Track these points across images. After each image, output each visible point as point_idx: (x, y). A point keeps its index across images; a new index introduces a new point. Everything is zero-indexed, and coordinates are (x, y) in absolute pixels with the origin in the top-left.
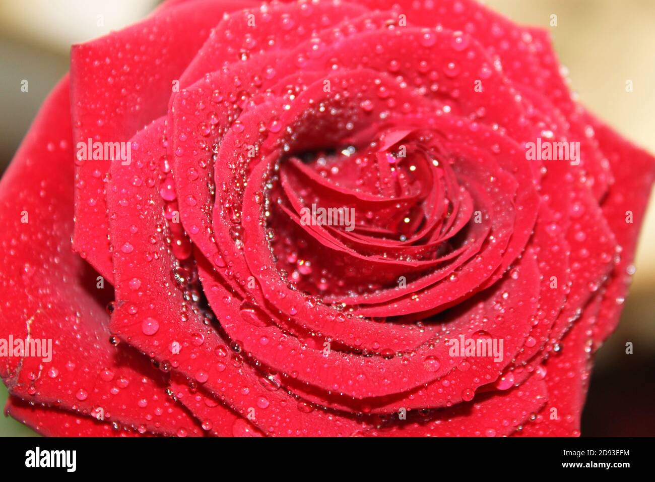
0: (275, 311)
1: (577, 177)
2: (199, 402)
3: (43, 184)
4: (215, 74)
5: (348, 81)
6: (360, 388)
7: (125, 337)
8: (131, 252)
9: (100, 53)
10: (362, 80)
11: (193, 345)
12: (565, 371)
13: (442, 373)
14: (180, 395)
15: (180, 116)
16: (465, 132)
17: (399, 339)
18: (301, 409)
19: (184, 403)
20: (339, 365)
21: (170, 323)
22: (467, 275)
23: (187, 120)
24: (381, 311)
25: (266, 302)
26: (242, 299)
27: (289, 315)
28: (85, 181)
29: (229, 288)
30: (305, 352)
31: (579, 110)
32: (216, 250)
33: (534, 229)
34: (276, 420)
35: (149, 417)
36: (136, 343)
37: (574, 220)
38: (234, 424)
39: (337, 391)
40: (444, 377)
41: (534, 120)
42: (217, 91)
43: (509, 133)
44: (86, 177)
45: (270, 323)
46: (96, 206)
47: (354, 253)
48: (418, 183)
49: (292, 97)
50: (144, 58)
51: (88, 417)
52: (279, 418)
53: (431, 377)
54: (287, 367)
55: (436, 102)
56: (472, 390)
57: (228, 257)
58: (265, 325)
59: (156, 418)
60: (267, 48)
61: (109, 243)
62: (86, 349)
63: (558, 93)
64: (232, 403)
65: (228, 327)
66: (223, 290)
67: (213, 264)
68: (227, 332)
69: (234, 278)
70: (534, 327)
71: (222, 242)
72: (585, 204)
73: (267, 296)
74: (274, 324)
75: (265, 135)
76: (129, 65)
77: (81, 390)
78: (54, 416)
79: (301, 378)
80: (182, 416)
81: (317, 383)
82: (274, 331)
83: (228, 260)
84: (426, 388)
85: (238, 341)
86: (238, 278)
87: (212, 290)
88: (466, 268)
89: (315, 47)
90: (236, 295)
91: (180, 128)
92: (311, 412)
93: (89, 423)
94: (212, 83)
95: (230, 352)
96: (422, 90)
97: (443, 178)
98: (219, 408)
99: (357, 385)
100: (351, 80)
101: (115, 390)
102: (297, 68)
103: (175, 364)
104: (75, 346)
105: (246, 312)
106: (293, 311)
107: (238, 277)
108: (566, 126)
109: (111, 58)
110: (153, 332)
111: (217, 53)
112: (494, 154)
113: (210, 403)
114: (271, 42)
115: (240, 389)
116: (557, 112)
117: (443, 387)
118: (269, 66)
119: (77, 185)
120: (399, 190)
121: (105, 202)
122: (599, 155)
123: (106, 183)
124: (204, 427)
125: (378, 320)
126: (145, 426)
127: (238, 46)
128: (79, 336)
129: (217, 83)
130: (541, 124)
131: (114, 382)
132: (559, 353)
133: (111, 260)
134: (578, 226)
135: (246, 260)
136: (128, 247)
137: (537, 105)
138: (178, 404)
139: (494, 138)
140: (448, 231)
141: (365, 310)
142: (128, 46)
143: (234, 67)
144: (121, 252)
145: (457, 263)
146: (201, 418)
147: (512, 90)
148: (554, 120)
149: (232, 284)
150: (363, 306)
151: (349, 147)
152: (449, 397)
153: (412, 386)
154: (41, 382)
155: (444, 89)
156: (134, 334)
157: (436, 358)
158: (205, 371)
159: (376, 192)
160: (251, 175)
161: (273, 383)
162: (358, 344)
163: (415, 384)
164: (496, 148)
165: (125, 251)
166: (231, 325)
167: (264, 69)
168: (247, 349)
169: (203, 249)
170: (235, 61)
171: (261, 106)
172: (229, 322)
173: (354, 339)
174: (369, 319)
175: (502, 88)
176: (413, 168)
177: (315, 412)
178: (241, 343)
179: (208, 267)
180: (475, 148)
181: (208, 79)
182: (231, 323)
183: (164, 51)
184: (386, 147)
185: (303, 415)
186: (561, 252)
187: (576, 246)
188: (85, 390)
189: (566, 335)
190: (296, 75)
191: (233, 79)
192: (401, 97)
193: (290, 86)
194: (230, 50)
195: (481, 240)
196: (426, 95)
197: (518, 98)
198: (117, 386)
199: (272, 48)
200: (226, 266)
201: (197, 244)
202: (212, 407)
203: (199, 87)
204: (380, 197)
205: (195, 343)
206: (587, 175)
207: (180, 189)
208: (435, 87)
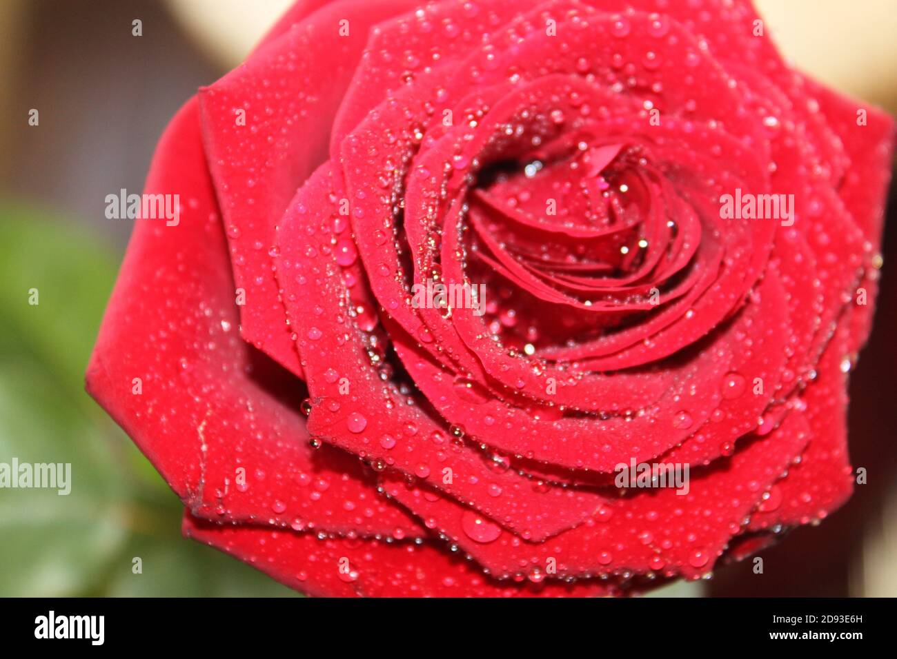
0: (497, 385)
1: (810, 168)
2: (418, 498)
3: (179, 256)
4: (381, 107)
5: (535, 94)
6: (608, 461)
7: (328, 438)
8: (321, 338)
9: (236, 97)
10: (551, 89)
11: (407, 435)
12: (824, 398)
13: (694, 429)
14: (395, 493)
15: (352, 168)
16: (679, 133)
17: (638, 394)
18: (536, 489)
19: (401, 500)
20: (578, 437)
21: (377, 414)
22: (706, 307)
23: (362, 172)
24: (612, 363)
25: (486, 375)
26: (453, 374)
27: (514, 387)
28: (245, 256)
29: (438, 364)
30: (537, 427)
31: (798, 81)
32: (419, 323)
33: (775, 242)
34: (511, 507)
35: (359, 520)
36: (343, 442)
37: (814, 220)
38: (462, 516)
39: (581, 468)
40: (696, 433)
41: (753, 106)
42: (388, 130)
43: (727, 129)
44: (246, 250)
45: (489, 397)
46: (264, 284)
47: (574, 302)
48: (634, 207)
49: (473, 124)
50: (286, 94)
51: (288, 530)
52: (515, 505)
53: (683, 435)
54: (519, 447)
55: (637, 100)
56: (730, 443)
57: (437, 331)
58: (484, 400)
59: (367, 520)
60: (430, 62)
61: (290, 330)
62: (272, 451)
63: (772, 65)
64: (460, 496)
65: (444, 410)
66: (429, 365)
67: (419, 339)
68: (444, 415)
69: (445, 353)
70: (790, 359)
71: (428, 315)
72: (824, 200)
73: (489, 371)
74: (495, 397)
75: (450, 175)
76: (271, 106)
77: (277, 501)
78: (246, 534)
79: (540, 457)
80: (395, 513)
81: (557, 460)
82: (498, 406)
83: (437, 335)
84: (679, 448)
85: (458, 425)
86: (451, 354)
87: (414, 365)
88: (703, 300)
89: (490, 56)
90: (446, 370)
91: (355, 184)
92: (548, 491)
93: (289, 536)
94: (380, 121)
95: (448, 438)
96: (618, 87)
97: (662, 195)
98: (443, 501)
99: (604, 457)
100: (540, 93)
101: (316, 495)
102: (474, 83)
103: (390, 461)
104: (258, 449)
105: (461, 388)
106: (521, 383)
107: (450, 352)
108: (788, 104)
109: (249, 101)
110: (361, 429)
111: (377, 80)
112: (716, 157)
113: (431, 497)
114: (436, 56)
115: (466, 479)
116: (776, 90)
117: (698, 444)
118: (439, 87)
119: (237, 261)
120: (613, 218)
121: (276, 280)
122: (828, 133)
123: (273, 258)
124: (428, 525)
125: (609, 373)
126: (354, 530)
127: (398, 68)
128: (259, 437)
129: (387, 120)
130: (762, 111)
131: (312, 487)
132: (816, 380)
133: (295, 349)
134: (819, 227)
135: (457, 332)
136: (315, 333)
137: (754, 87)
138: (393, 502)
139: (713, 138)
140: (676, 258)
141: (592, 363)
142: (266, 83)
143: (400, 93)
144: (307, 338)
145: (692, 296)
146: (423, 516)
147: (725, 76)
148: (776, 103)
149: (443, 359)
150: (588, 359)
151: (535, 162)
152: (706, 454)
153: (665, 449)
154: (230, 499)
155: (643, 82)
156: (339, 434)
157: (686, 412)
158: (425, 464)
159: (588, 223)
160: (445, 227)
161: (501, 465)
162: (595, 408)
163: (668, 446)
164: (717, 149)
165: (311, 338)
166: (447, 407)
167: (434, 92)
168: (470, 432)
169: (405, 326)
170: (399, 86)
171: (441, 140)
172: (444, 403)
173: (591, 403)
174: (599, 373)
175: (714, 76)
176: (624, 188)
177: (552, 491)
178: (462, 427)
179: (410, 342)
180: (692, 154)
181: (374, 114)
182: (447, 404)
183: (307, 80)
184: (596, 171)
185: (540, 495)
186: (805, 261)
187: (819, 251)
188: (282, 501)
189: (821, 357)
190: (472, 94)
191: (403, 113)
192: (596, 101)
193: (469, 110)
194: (391, 74)
195: (715, 263)
196: (623, 92)
197: (733, 84)
198: (316, 490)
199: (438, 62)
200: (434, 341)
201: (398, 320)
202: (433, 502)
203: (367, 129)
204: (595, 231)
205: (407, 433)
206: (822, 163)
207: (369, 257)
208: (632, 82)
